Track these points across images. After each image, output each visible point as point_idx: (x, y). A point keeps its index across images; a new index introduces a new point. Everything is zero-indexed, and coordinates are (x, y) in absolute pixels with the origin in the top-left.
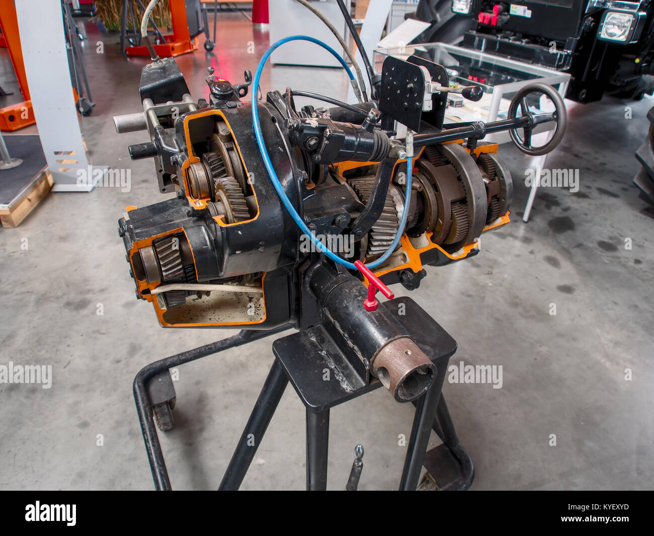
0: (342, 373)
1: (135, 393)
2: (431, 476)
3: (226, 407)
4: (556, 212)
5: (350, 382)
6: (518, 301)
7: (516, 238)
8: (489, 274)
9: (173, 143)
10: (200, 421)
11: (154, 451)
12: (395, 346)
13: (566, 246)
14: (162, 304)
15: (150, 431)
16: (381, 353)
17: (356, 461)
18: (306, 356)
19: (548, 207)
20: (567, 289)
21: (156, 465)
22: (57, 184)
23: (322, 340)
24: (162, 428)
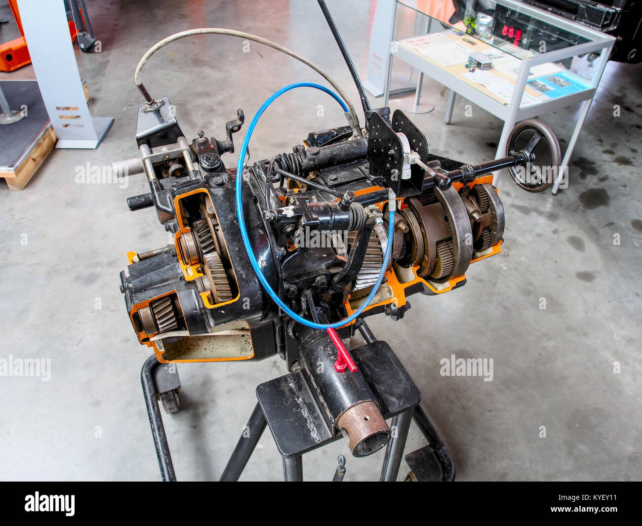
0: (314, 423)
1: (143, 382)
2: (414, 475)
3: (229, 392)
4: (591, 182)
5: (319, 433)
6: (532, 288)
7: (541, 213)
8: (505, 256)
9: (167, 202)
10: (203, 404)
11: (160, 440)
12: (357, 410)
13: (595, 225)
14: (160, 346)
15: (157, 421)
16: (344, 415)
17: (339, 468)
18: (284, 403)
19: (583, 176)
20: (586, 277)
21: (161, 454)
22: (61, 140)
23: (300, 388)
24: (168, 411)
